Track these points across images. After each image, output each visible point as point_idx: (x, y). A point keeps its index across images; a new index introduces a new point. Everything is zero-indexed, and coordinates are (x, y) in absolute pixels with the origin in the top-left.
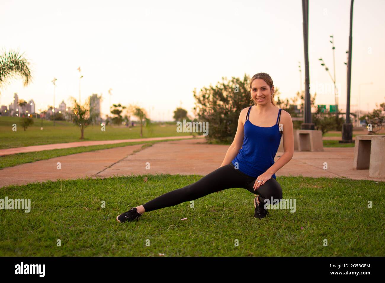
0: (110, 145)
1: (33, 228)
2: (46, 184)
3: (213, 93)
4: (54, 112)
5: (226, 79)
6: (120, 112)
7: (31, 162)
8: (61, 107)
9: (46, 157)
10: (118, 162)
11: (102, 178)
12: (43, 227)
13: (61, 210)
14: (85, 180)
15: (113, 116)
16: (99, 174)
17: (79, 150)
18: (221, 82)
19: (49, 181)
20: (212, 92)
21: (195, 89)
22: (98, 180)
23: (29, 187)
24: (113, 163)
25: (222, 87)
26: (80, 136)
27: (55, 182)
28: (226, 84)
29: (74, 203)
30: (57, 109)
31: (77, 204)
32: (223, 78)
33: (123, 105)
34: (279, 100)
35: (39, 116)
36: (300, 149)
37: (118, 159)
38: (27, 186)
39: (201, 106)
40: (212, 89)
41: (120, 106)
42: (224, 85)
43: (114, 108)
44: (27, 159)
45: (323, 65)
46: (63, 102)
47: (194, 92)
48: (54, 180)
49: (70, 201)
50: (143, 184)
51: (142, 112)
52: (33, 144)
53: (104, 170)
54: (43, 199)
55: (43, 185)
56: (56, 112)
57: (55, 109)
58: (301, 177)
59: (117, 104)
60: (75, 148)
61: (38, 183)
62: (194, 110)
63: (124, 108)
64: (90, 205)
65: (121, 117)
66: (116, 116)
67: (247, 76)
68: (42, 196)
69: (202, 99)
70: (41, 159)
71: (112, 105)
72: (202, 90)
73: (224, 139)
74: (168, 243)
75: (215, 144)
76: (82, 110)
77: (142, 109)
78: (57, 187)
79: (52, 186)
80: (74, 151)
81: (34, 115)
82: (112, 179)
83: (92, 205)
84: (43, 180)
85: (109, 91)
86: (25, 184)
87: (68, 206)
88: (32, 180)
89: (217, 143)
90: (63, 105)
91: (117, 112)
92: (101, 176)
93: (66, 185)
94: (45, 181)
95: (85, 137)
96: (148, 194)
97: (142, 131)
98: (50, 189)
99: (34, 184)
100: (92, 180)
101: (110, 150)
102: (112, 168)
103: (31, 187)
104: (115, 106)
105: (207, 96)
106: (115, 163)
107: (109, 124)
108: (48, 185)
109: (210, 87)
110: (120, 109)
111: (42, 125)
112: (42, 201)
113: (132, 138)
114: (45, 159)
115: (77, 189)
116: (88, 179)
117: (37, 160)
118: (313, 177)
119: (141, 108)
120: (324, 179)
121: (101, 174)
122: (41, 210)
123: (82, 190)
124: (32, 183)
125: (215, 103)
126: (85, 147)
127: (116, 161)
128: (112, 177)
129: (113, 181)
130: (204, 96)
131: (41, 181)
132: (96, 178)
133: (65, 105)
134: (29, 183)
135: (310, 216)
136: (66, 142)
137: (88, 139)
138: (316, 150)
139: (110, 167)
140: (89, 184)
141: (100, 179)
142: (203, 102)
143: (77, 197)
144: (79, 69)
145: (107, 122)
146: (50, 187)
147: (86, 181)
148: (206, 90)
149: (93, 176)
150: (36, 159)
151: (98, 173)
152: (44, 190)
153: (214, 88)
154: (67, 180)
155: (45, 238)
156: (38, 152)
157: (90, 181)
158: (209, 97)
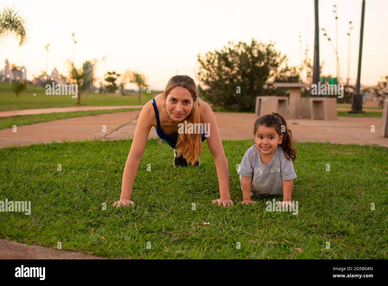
0: (110, 110)
1: (44, 191)
2: (52, 145)
3: (218, 58)
4: (47, 80)
5: (232, 43)
6: (115, 80)
7: (30, 124)
8: (53, 74)
9: (45, 120)
10: (124, 125)
11: (112, 140)
12: (57, 190)
13: (73, 172)
14: (93, 142)
15: (107, 83)
16: (107, 136)
17: (79, 114)
18: (228, 46)
19: (54, 143)
20: (217, 56)
21: (200, 53)
22: (107, 142)
23: (33, 148)
24: (119, 126)
25: (228, 51)
26: (77, 101)
27: (61, 144)
28: (232, 48)
29: (86, 165)
30: (49, 76)
31: (90, 166)
32: (229, 42)
33: (117, 73)
34: (287, 67)
35: (31, 83)
36: (312, 117)
37: (123, 123)
38: (31, 146)
39: (205, 71)
40: (217, 53)
41: (114, 73)
42: (230, 50)
43: (108, 76)
44: (26, 121)
45: (325, 35)
46: (55, 69)
47: (199, 56)
48: (60, 141)
49: (82, 163)
50: (159, 147)
51: (141, 78)
52: (29, 108)
53: (111, 133)
54: (51, 161)
55: (48, 146)
56: (49, 78)
57: (47, 76)
58: (328, 143)
59: (111, 72)
60: (74, 112)
61: (43, 144)
62: (198, 75)
63: (118, 75)
64: (105, 168)
65: (115, 85)
66: (111, 84)
67: (255, 40)
68: (49, 158)
69: (206, 63)
70: (41, 122)
71: (106, 72)
72: (206, 55)
73: (230, 107)
74: (209, 210)
75: (219, 111)
76: (78, 75)
77: (141, 75)
78: (64, 149)
79: (58, 148)
80: (74, 115)
81: (26, 82)
82: (123, 141)
83: (108, 167)
84: (47, 141)
85: (104, 59)
86: (28, 145)
87: (81, 169)
88: (35, 141)
89: (222, 111)
90: (55, 72)
91: (111, 80)
92: (110, 138)
93: (73, 147)
94: (50, 142)
95: (82, 102)
96: (167, 157)
97: (140, 98)
98: (56, 151)
99: (38, 145)
100: (101, 142)
101: (111, 115)
102: (120, 130)
103: (35, 148)
104: (110, 73)
105: (212, 61)
106: (121, 127)
107: (103, 92)
108: (53, 146)
109: (215, 51)
110: (114, 76)
111: (35, 91)
112: (50, 162)
113: (130, 105)
114: (44, 122)
115: (86, 150)
116: (97, 141)
117: (36, 122)
118: (342, 144)
119: (139, 73)
120: (354, 146)
121: (109, 136)
122: (52, 172)
123: (92, 152)
124: (35, 144)
125: (220, 68)
126: (83, 112)
127: (122, 125)
128: (123, 139)
129: (125, 144)
130: (208, 61)
131: (45, 142)
132: (105, 140)
133: (57, 72)
134: (32, 144)
135: (359, 184)
136: (63, 107)
137: (84, 105)
138: (330, 119)
139: (117, 130)
140: (99, 146)
141: (110, 141)
142: (207, 67)
143: (88, 158)
144: (73, 35)
145: (101, 90)
146: (55, 149)
147: (95, 143)
148: (212, 54)
149: (101, 138)
150: (34, 121)
151: (105, 136)
152: (49, 151)
153: (220, 52)
154: (74, 141)
155: (62, 203)
156: (36, 115)
157: (99, 143)
158: (214, 62)
